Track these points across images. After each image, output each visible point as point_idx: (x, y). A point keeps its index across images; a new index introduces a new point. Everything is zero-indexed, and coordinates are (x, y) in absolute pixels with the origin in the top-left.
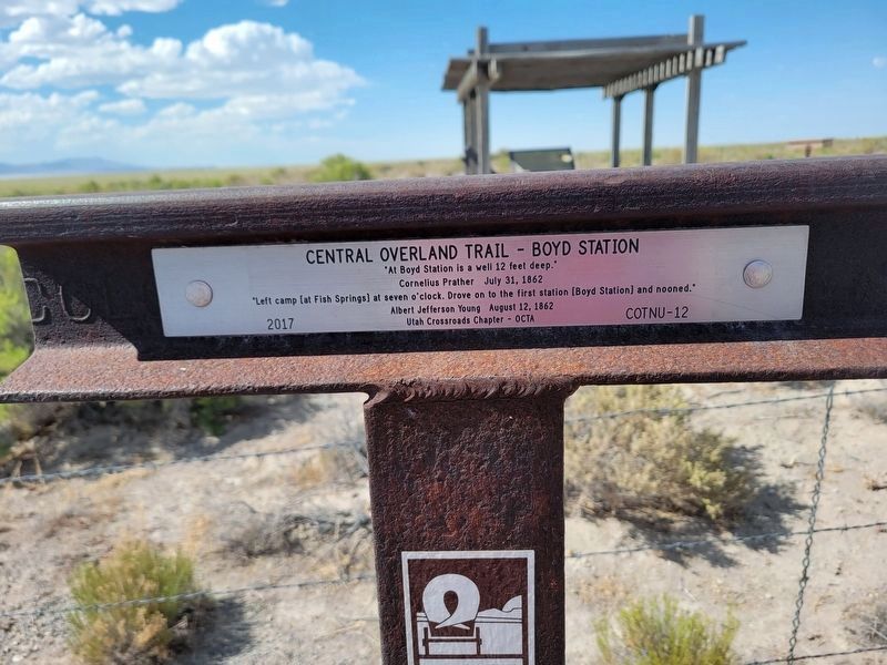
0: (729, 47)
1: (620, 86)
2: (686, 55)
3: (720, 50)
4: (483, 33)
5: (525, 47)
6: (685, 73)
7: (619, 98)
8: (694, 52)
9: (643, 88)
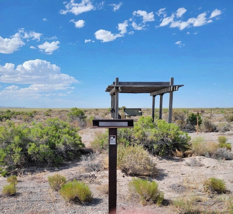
0: (179, 86)
1: (155, 93)
2: (169, 87)
3: (177, 87)
4: (117, 79)
5: (128, 83)
6: (169, 92)
7: (154, 96)
8: (171, 87)
9: (160, 94)
